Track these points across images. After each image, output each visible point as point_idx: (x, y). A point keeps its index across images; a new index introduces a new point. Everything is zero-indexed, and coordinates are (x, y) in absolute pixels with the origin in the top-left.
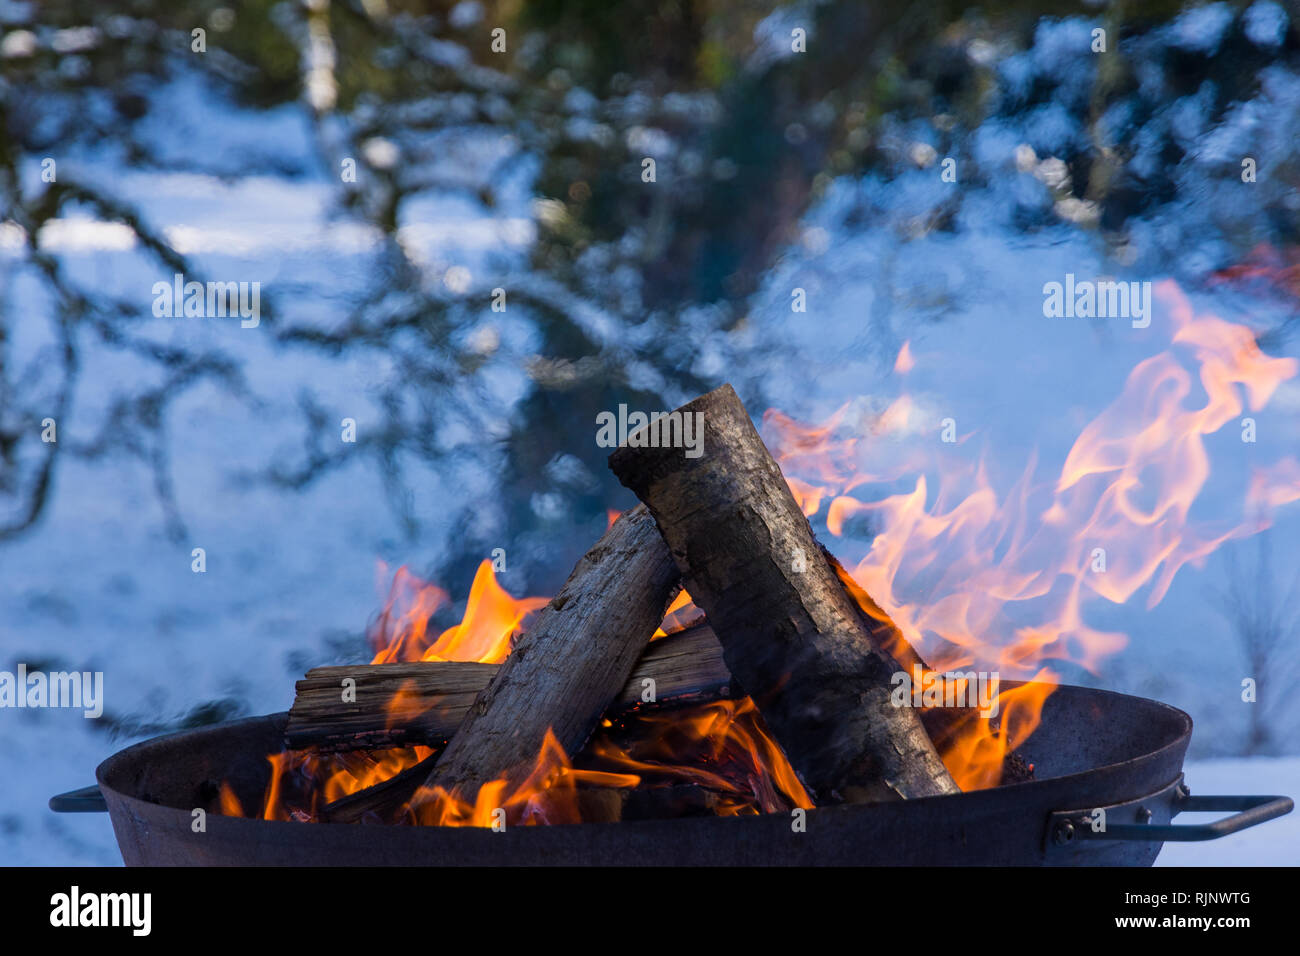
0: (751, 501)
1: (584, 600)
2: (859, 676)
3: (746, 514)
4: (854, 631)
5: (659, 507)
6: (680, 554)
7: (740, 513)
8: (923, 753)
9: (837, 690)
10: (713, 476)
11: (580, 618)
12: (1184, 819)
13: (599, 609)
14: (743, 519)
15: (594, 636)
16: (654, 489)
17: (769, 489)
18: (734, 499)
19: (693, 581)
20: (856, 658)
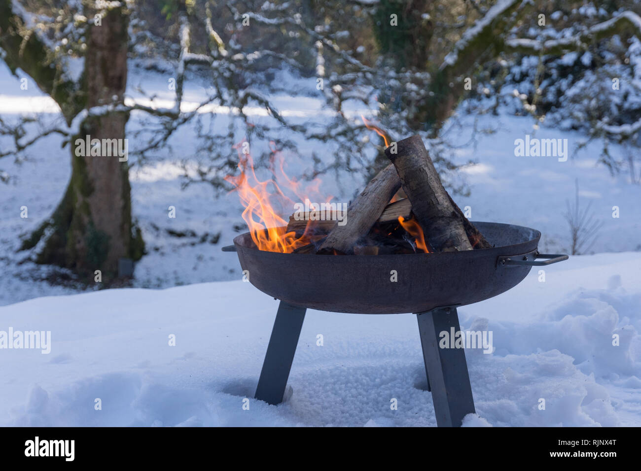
0: (423, 166)
1: (369, 193)
2: (449, 217)
3: (421, 170)
4: (449, 205)
5: (398, 166)
6: (402, 179)
7: (420, 169)
8: (465, 241)
9: (443, 221)
10: (413, 158)
11: (368, 198)
12: (537, 260)
13: (373, 196)
14: (420, 171)
15: (372, 203)
16: (396, 160)
17: (428, 164)
18: (419, 165)
19: (405, 187)
20: (449, 212)
